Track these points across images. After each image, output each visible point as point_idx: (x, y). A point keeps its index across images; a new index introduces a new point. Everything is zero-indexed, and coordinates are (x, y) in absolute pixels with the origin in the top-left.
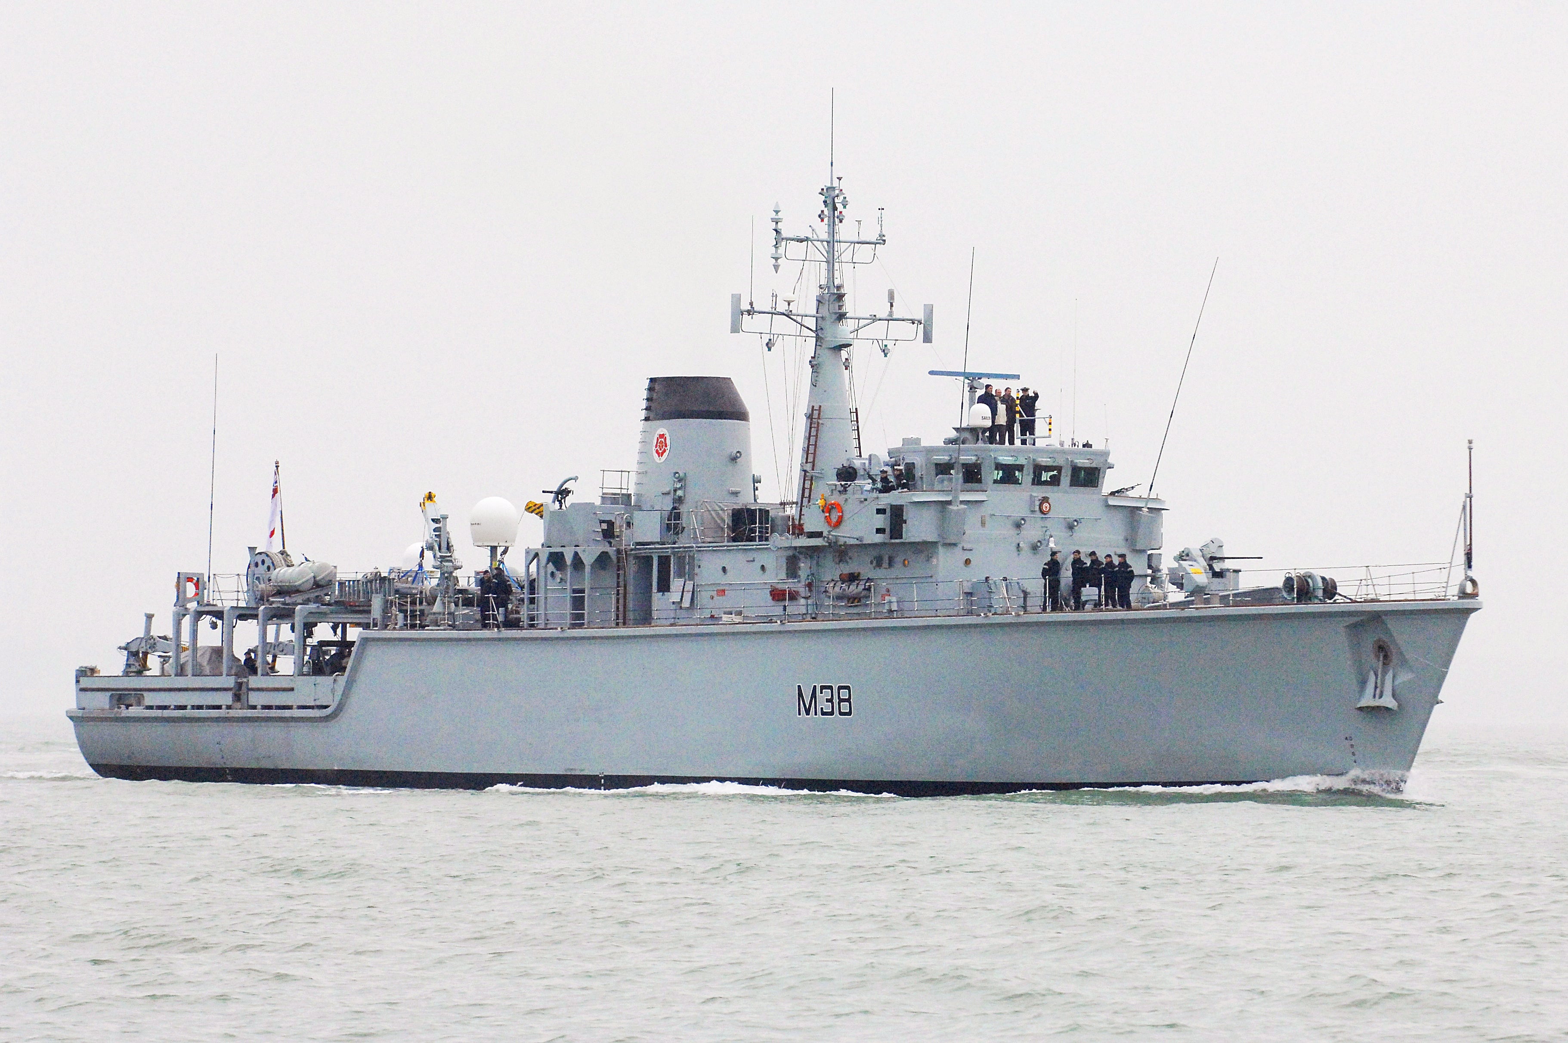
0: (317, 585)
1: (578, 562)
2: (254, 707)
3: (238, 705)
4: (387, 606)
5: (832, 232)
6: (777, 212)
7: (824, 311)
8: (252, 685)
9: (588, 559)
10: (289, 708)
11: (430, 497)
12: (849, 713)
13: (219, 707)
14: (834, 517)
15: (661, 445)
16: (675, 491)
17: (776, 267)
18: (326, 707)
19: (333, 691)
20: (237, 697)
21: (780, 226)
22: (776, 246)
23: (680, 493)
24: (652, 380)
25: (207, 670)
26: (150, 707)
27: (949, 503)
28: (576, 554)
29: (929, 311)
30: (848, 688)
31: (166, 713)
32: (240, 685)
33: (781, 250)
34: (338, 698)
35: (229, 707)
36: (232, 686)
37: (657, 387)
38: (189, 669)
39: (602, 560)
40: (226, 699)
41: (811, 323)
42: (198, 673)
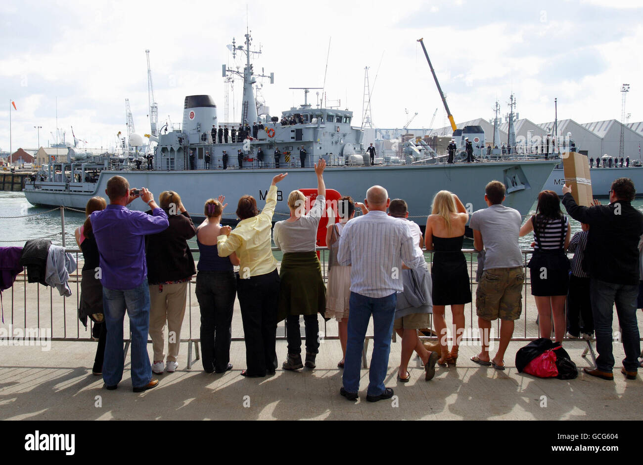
0: (88, 157)
1: (172, 149)
2: (71, 191)
3: (67, 190)
4: (109, 163)
5: (248, 48)
6: (234, 40)
7: (247, 72)
8: (70, 185)
9: (176, 149)
10: (81, 192)
11: (120, 133)
12: (282, 200)
13: (61, 191)
14: (271, 134)
15: (192, 115)
16: (198, 128)
17: (234, 57)
18: (93, 192)
19: (94, 187)
20: (66, 188)
21: (235, 44)
22: (234, 51)
23: (199, 129)
24: (187, 97)
25: (58, 181)
26: (43, 190)
27: (317, 128)
28: (172, 148)
29: (272, 74)
30: (281, 191)
31: (48, 191)
32: (67, 185)
33: (235, 52)
34: (95, 189)
35: (64, 191)
36: (65, 185)
37: (189, 98)
38: (53, 180)
39: (179, 150)
40: (63, 188)
41: (243, 75)
42: (55, 181)
